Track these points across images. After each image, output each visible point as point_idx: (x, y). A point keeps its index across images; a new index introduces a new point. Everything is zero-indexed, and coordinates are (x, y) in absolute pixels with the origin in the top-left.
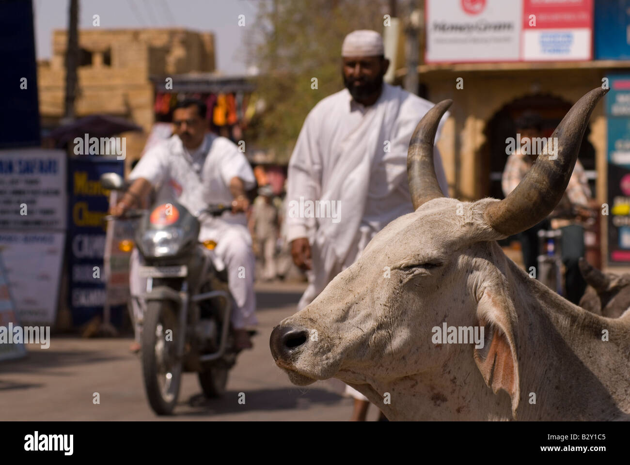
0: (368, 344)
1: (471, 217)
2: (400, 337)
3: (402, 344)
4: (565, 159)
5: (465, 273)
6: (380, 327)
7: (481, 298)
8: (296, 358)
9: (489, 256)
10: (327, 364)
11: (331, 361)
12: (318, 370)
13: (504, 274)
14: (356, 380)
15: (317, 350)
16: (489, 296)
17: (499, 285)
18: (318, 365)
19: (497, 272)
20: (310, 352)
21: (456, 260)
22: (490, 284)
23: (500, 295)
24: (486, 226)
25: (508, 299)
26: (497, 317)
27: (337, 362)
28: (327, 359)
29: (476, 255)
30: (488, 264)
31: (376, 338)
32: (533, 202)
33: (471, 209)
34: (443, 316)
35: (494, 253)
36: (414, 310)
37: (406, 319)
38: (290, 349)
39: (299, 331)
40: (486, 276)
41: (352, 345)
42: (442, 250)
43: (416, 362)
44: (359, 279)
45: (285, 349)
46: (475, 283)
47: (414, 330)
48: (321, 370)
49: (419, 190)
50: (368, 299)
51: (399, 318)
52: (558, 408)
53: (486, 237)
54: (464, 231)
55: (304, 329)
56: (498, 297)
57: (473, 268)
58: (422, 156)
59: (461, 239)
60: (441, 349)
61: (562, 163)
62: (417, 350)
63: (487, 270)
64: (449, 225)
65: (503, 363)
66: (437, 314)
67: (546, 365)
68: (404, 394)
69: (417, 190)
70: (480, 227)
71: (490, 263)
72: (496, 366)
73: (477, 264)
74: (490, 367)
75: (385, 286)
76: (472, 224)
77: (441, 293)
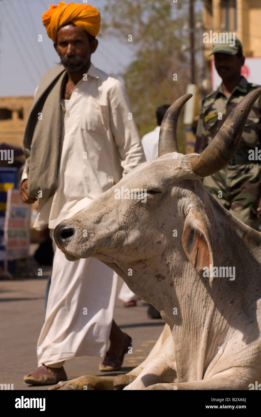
0: (113, 239)
1: (180, 164)
2: (133, 236)
3: (134, 240)
4: (234, 130)
5: (177, 198)
6: (121, 228)
7: (187, 214)
8: (67, 244)
9: (192, 189)
10: (85, 248)
11: (88, 247)
12: (79, 252)
13: (202, 200)
14: (107, 260)
15: (79, 240)
16: (193, 213)
17: (199, 207)
18: (80, 249)
19: (197, 199)
20: (75, 241)
21: (171, 190)
22: (193, 205)
23: (200, 212)
24: (189, 170)
25: (204, 214)
26: (199, 225)
27: (92, 248)
28: (86, 245)
29: (184, 187)
30: (192, 193)
31: (118, 235)
32: (215, 156)
33: (182, 159)
34: (162, 224)
35: (196, 187)
36: (143, 220)
37: (138, 224)
38: (64, 239)
39: (69, 228)
40: (191, 201)
41: (101, 238)
42: (162, 183)
43: (144, 251)
44: (111, 199)
45: (61, 238)
46: (183, 205)
47: (142, 231)
48: (82, 252)
49: (163, 148)
50: (114, 211)
51: (133, 223)
52: (230, 285)
53: (189, 177)
54: (176, 172)
55: (72, 227)
56: (199, 213)
57: (182, 196)
58: (168, 127)
59: (175, 177)
60: (160, 244)
61: (233, 133)
62: (145, 244)
63: (191, 197)
64: (168, 168)
65: (203, 254)
66: (158, 222)
67: (225, 258)
68: (138, 272)
69: (161, 148)
70: (185, 170)
71: (193, 193)
72: (198, 256)
73: (185, 193)
74: (195, 257)
75: (125, 203)
76: (181, 168)
77: (161, 210)
